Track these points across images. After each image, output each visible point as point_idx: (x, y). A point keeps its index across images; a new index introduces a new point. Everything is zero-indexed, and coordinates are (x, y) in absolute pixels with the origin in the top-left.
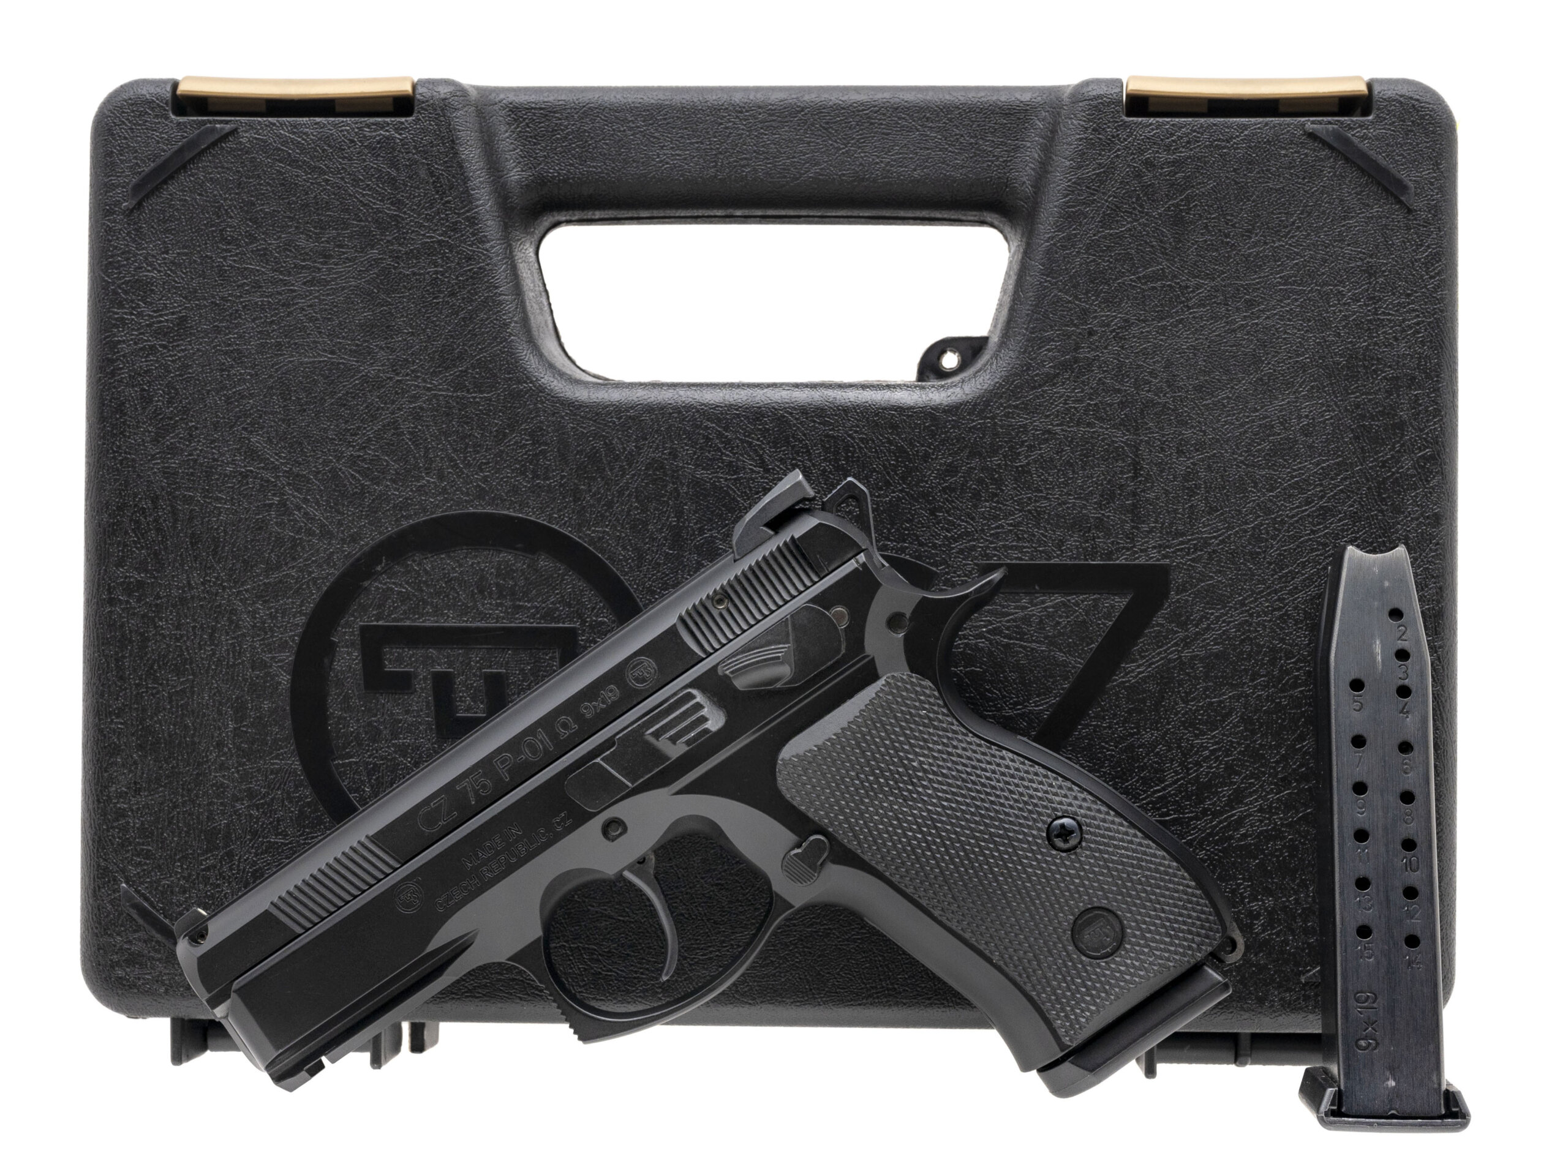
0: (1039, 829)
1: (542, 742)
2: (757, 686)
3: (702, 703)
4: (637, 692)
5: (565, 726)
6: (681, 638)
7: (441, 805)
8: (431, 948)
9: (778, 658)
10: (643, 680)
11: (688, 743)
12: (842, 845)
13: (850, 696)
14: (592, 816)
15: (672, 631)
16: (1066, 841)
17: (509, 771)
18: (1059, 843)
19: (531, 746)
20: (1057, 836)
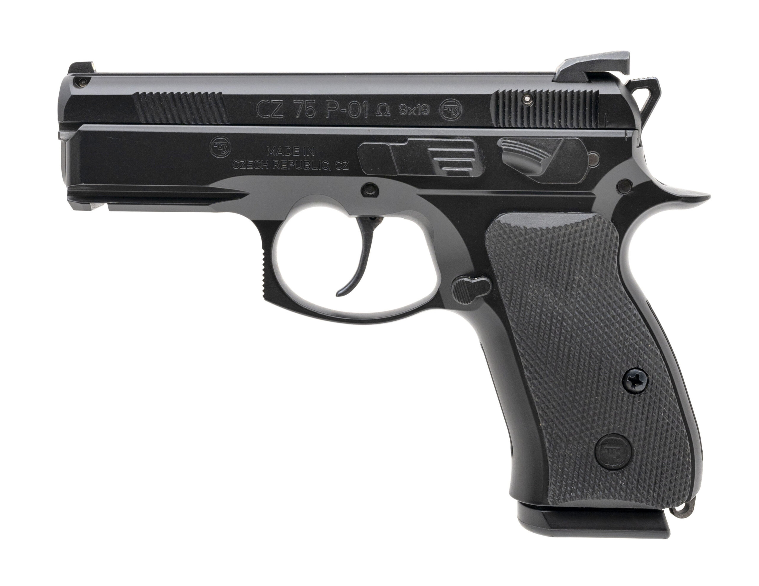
0: (622, 368)
1: (363, 110)
2: (515, 167)
3: (475, 154)
4: (440, 119)
5: (383, 109)
6: (489, 106)
7: (277, 105)
8: (212, 185)
9: (540, 160)
10: (449, 115)
11: (449, 173)
12: (498, 294)
13: (566, 211)
14: (363, 175)
15: (487, 98)
16: (633, 385)
17: (331, 113)
18: (629, 385)
19: (355, 108)
20: (630, 379)
